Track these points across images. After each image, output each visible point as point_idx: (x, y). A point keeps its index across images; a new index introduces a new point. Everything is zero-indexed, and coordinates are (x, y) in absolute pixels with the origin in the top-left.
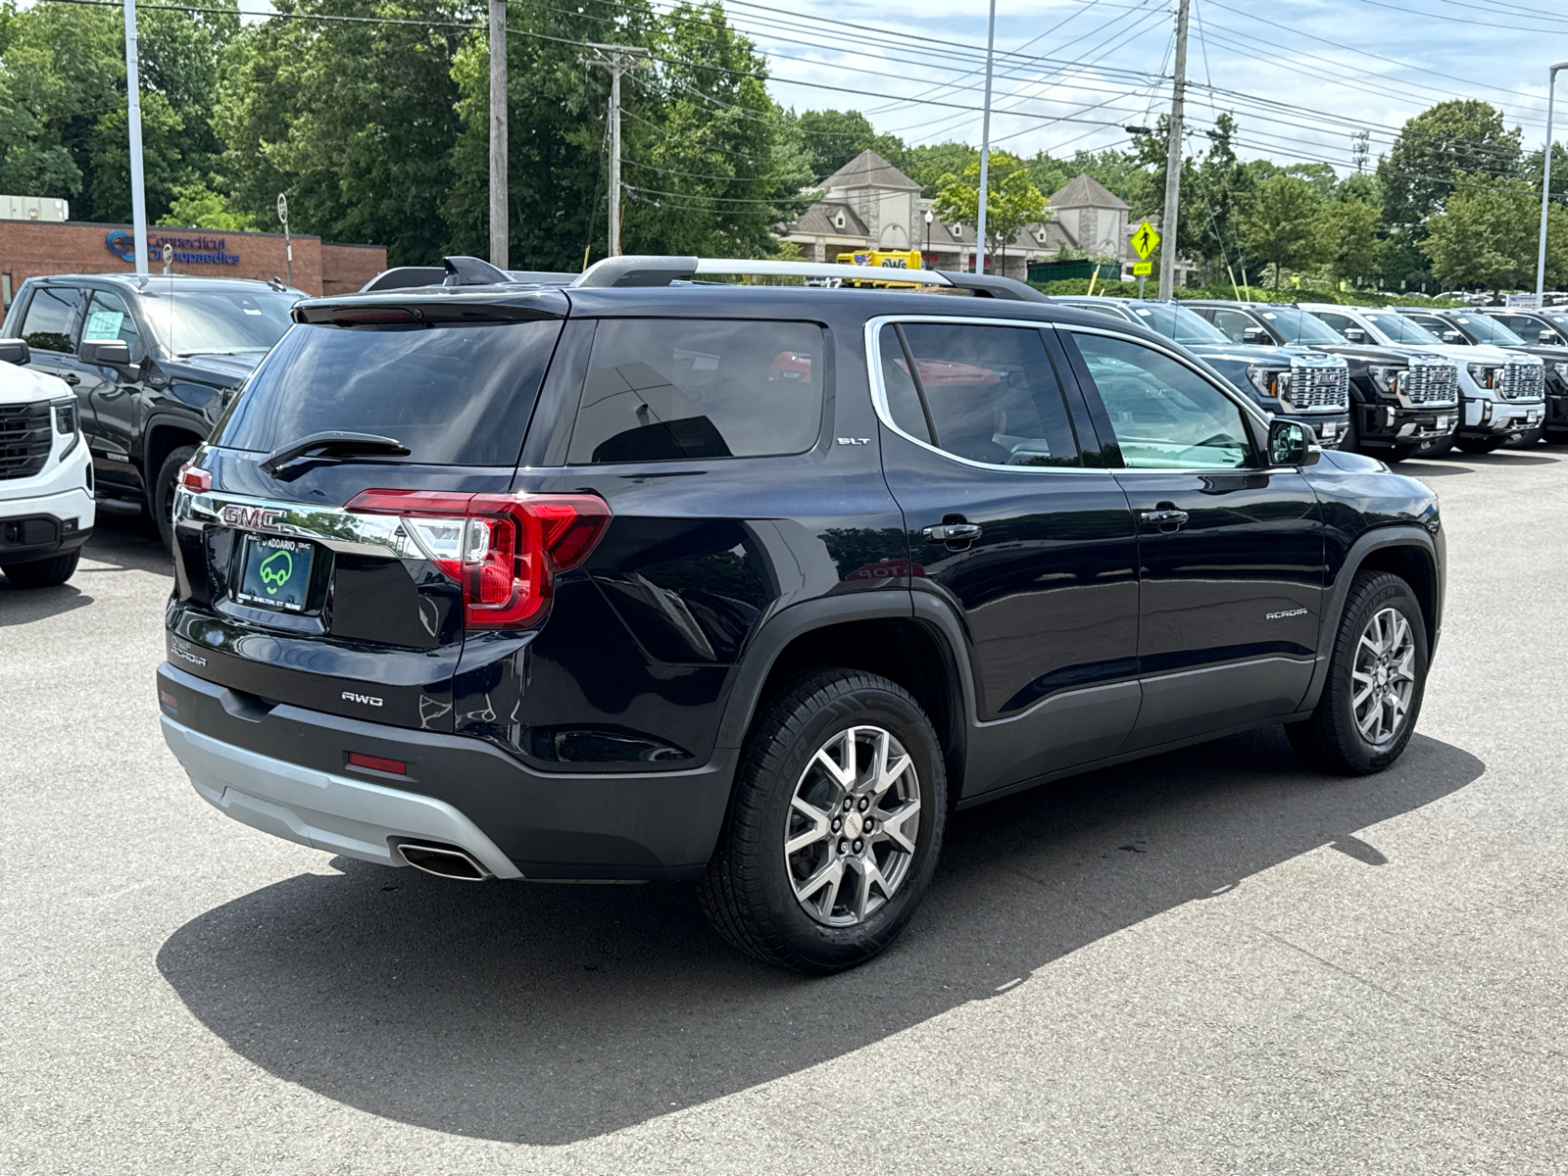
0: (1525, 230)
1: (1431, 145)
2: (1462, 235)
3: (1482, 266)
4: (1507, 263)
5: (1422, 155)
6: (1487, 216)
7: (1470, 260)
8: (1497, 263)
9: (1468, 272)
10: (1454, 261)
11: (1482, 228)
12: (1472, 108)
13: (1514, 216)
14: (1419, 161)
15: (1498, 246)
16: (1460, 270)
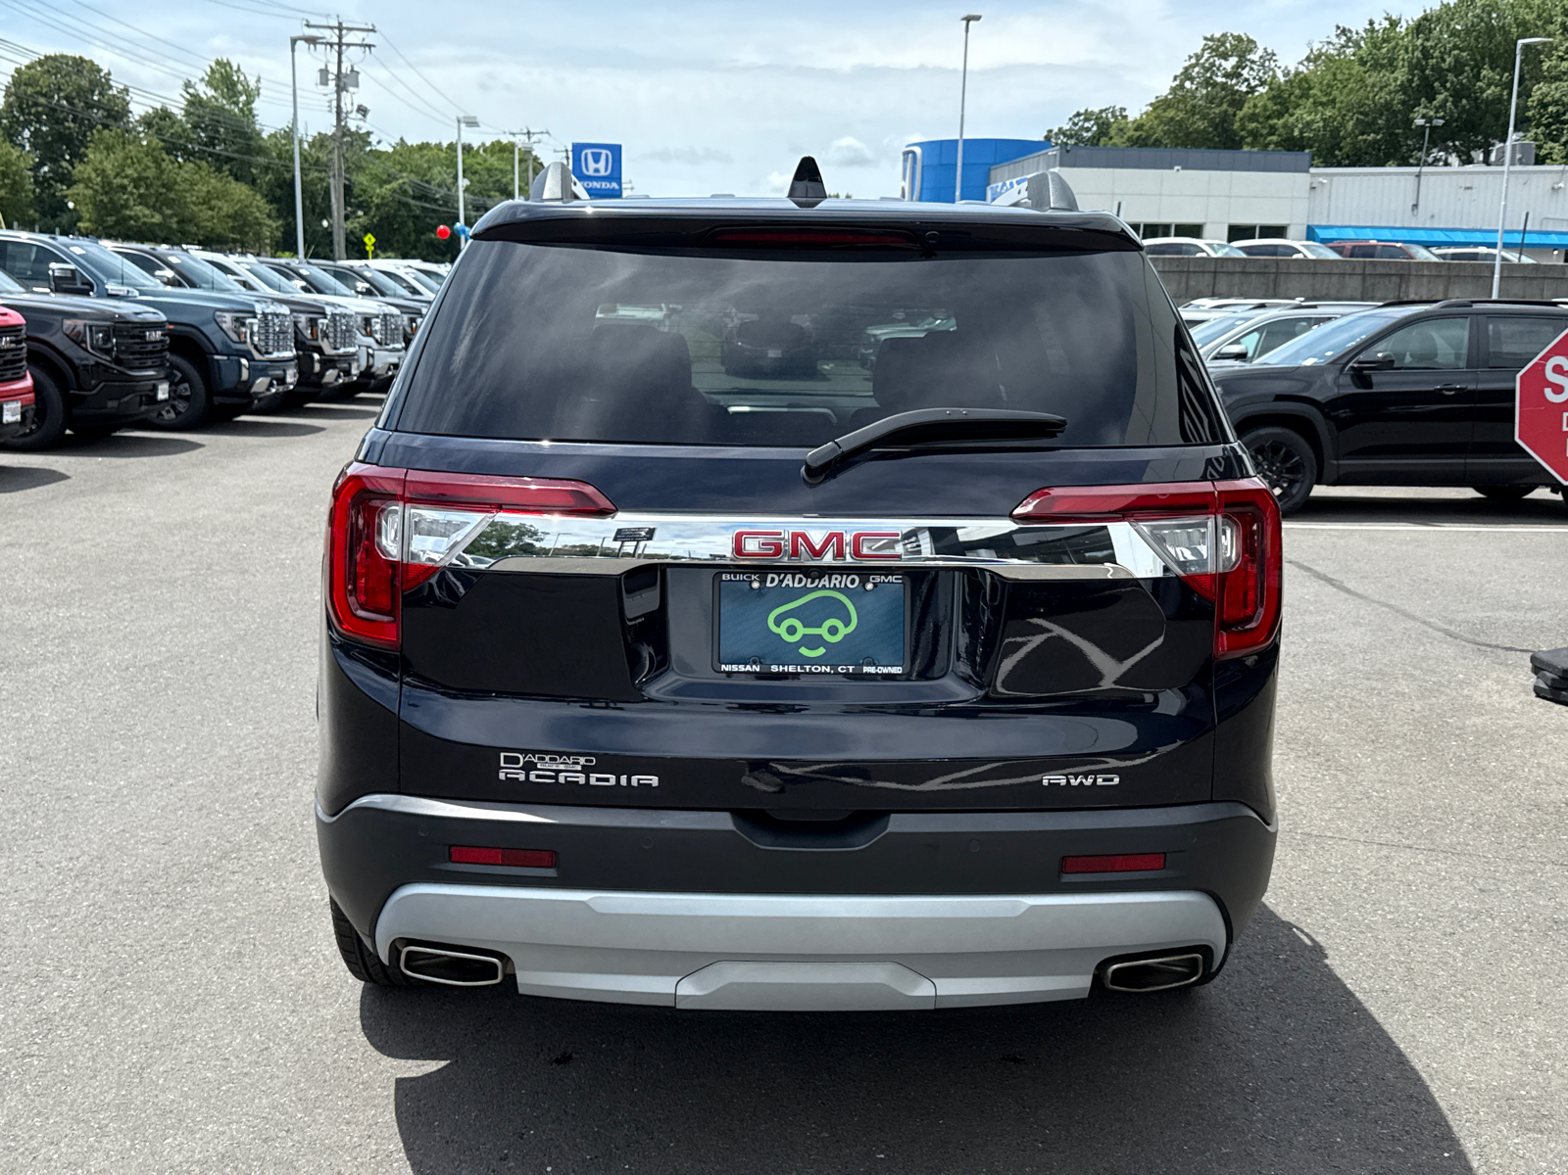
0: (163, 186)
1: (44, 95)
2: (107, 187)
3: (131, 218)
4: (153, 217)
5: (36, 104)
6: (129, 171)
7: (119, 212)
8: (144, 216)
9: (117, 223)
10: (103, 212)
11: (126, 181)
12: (79, 63)
13: (151, 173)
14: (33, 110)
15: (142, 200)
16: (111, 220)
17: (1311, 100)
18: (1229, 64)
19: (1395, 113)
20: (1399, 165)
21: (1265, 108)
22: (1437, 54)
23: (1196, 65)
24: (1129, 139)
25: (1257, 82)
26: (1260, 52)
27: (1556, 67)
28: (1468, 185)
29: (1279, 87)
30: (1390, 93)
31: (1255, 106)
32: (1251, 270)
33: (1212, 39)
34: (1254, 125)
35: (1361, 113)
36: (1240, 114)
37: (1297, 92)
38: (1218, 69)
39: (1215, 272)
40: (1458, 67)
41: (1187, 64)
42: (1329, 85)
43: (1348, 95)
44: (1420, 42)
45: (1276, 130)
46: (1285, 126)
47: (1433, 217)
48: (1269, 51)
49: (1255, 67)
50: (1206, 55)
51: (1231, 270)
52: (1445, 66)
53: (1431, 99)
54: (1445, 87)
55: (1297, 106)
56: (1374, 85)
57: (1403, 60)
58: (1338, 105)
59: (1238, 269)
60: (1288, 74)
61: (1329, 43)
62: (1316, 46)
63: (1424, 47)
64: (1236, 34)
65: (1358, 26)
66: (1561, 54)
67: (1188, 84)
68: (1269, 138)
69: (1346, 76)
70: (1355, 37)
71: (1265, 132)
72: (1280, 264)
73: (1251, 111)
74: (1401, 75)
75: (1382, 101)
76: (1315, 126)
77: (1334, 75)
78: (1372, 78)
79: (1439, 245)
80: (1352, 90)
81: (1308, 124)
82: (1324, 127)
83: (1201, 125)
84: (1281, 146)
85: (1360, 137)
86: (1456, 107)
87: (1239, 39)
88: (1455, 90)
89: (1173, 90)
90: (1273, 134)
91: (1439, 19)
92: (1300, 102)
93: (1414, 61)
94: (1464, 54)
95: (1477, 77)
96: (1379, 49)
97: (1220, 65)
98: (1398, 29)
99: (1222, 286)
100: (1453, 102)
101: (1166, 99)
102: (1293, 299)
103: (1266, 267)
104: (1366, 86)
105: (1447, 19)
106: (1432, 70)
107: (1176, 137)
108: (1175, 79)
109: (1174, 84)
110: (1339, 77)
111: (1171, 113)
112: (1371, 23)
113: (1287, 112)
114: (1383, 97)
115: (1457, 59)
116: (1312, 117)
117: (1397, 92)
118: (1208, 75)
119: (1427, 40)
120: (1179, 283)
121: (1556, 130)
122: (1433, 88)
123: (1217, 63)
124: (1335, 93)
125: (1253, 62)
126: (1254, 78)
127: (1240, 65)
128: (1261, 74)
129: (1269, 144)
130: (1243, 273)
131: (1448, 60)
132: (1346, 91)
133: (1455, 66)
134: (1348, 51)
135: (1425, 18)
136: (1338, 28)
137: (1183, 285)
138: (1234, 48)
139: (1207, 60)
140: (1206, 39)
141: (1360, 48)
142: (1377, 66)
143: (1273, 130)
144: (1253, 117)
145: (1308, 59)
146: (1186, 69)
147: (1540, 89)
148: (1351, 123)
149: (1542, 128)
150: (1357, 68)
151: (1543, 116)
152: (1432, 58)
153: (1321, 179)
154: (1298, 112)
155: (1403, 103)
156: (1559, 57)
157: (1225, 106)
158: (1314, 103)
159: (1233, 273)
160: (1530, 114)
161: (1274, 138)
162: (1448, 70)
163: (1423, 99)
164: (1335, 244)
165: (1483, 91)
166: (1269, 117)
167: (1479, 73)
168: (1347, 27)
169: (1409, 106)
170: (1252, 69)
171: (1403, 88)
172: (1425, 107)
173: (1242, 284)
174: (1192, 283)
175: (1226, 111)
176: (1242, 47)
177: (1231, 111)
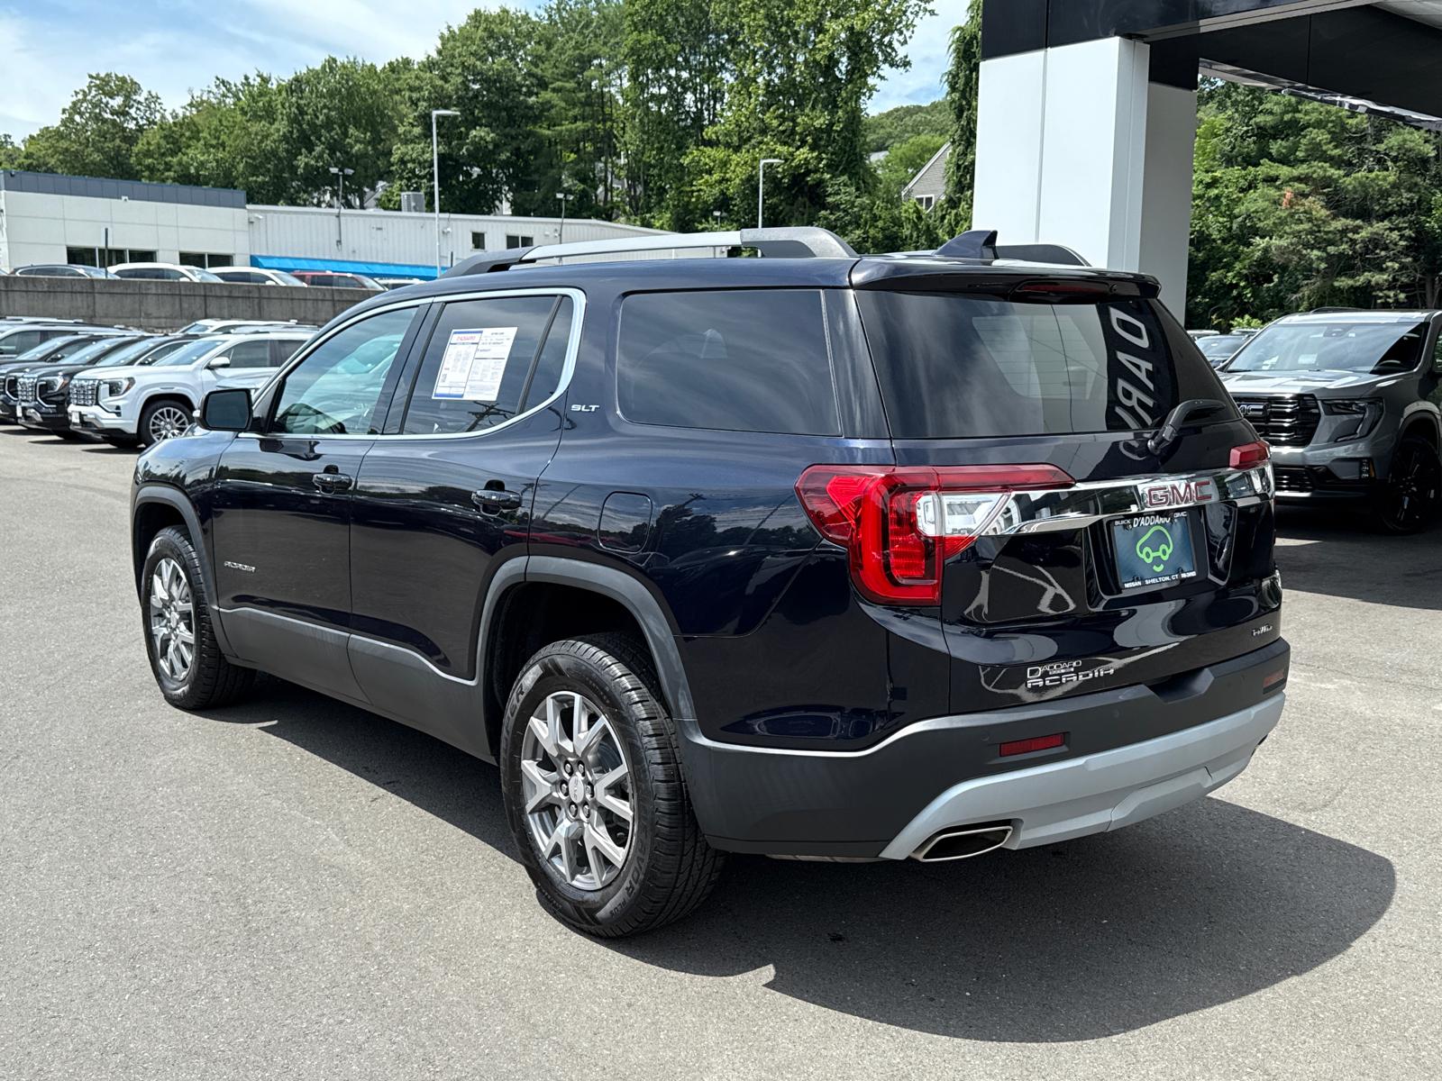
17: (202, 142)
18: (117, 102)
19: (280, 159)
20: (288, 205)
21: (159, 146)
22: (310, 111)
23: (84, 100)
24: (20, 166)
25: (145, 122)
26: (145, 94)
27: (410, 132)
28: (379, 226)
29: (170, 128)
30: (275, 141)
31: (149, 143)
32: (237, 295)
33: (97, 77)
34: (150, 160)
35: (249, 157)
36: (135, 149)
37: (187, 134)
38: (106, 106)
39: (205, 296)
40: (328, 124)
41: (74, 99)
42: (216, 130)
43: (235, 140)
44: (294, 99)
45: (172, 166)
46: (180, 163)
47: (354, 252)
48: (154, 94)
49: (142, 108)
50: (93, 93)
51: (219, 294)
52: (318, 122)
53: (310, 150)
54: (320, 140)
55: (189, 146)
56: (256, 134)
57: (282, 114)
58: (227, 149)
59: (225, 294)
60: (176, 117)
61: (209, 92)
62: (197, 93)
63: (299, 105)
64: (120, 75)
65: (236, 80)
66: (411, 121)
67: (77, 118)
68: (167, 174)
69: (231, 124)
70: (234, 89)
71: (161, 167)
72: (262, 290)
73: (145, 148)
74: (281, 126)
75: (269, 148)
76: (209, 165)
77: (220, 121)
78: (255, 127)
79: (382, 276)
80: (238, 136)
81: (202, 164)
82: (217, 166)
83: (97, 157)
84: (178, 181)
85: (251, 179)
86: (332, 158)
87: (123, 80)
88: (329, 143)
89: (64, 123)
90: (169, 170)
91: (308, 82)
92: (191, 143)
93: (292, 115)
94: (333, 113)
95: (345, 134)
96: (259, 102)
97: (108, 103)
98: (269, 86)
99: (212, 309)
100: (329, 154)
101: (57, 131)
102: (288, 321)
103: (250, 292)
104: (250, 134)
105: (315, 82)
106: (308, 124)
107: (73, 167)
108: (64, 111)
109: (64, 116)
110: (225, 123)
111: (64, 144)
112: (246, 78)
113: (180, 150)
114: (268, 145)
115: (328, 117)
116: (206, 157)
117: (280, 141)
118: (97, 111)
119: (301, 98)
120: (173, 305)
121: (416, 183)
122: (310, 140)
123: (104, 100)
124: (223, 137)
125: (139, 103)
126: (142, 118)
127: (127, 104)
128: (148, 114)
129: (167, 178)
130: (230, 297)
131: (321, 117)
132: (232, 137)
133: (327, 123)
134: (227, 100)
135: (297, 80)
136: (218, 79)
137: (177, 307)
138: (120, 89)
139: (94, 97)
140: (91, 76)
141: (239, 99)
142: (256, 117)
143: (168, 167)
144: (148, 154)
145: (191, 105)
146: (74, 104)
147: (399, 149)
148: (242, 165)
149: (405, 181)
150: (239, 118)
151: (403, 171)
152: (307, 114)
153: (257, 215)
154: (191, 152)
155: (287, 151)
156: (410, 123)
157: (118, 142)
158: (205, 145)
159: (222, 297)
160: (393, 168)
161: (172, 174)
162: (322, 126)
163: (303, 150)
164: (297, 273)
165: (352, 147)
166: (163, 155)
167: (346, 130)
168: (226, 79)
169: (294, 155)
170: (138, 109)
171: (285, 138)
172: (306, 157)
173: (230, 306)
174: (185, 305)
175: (119, 147)
176: (127, 88)
177: (124, 146)
